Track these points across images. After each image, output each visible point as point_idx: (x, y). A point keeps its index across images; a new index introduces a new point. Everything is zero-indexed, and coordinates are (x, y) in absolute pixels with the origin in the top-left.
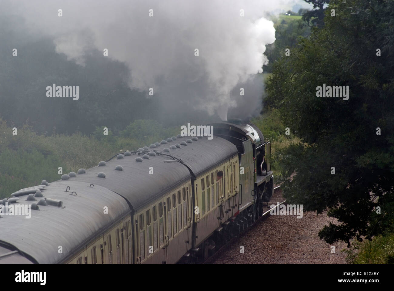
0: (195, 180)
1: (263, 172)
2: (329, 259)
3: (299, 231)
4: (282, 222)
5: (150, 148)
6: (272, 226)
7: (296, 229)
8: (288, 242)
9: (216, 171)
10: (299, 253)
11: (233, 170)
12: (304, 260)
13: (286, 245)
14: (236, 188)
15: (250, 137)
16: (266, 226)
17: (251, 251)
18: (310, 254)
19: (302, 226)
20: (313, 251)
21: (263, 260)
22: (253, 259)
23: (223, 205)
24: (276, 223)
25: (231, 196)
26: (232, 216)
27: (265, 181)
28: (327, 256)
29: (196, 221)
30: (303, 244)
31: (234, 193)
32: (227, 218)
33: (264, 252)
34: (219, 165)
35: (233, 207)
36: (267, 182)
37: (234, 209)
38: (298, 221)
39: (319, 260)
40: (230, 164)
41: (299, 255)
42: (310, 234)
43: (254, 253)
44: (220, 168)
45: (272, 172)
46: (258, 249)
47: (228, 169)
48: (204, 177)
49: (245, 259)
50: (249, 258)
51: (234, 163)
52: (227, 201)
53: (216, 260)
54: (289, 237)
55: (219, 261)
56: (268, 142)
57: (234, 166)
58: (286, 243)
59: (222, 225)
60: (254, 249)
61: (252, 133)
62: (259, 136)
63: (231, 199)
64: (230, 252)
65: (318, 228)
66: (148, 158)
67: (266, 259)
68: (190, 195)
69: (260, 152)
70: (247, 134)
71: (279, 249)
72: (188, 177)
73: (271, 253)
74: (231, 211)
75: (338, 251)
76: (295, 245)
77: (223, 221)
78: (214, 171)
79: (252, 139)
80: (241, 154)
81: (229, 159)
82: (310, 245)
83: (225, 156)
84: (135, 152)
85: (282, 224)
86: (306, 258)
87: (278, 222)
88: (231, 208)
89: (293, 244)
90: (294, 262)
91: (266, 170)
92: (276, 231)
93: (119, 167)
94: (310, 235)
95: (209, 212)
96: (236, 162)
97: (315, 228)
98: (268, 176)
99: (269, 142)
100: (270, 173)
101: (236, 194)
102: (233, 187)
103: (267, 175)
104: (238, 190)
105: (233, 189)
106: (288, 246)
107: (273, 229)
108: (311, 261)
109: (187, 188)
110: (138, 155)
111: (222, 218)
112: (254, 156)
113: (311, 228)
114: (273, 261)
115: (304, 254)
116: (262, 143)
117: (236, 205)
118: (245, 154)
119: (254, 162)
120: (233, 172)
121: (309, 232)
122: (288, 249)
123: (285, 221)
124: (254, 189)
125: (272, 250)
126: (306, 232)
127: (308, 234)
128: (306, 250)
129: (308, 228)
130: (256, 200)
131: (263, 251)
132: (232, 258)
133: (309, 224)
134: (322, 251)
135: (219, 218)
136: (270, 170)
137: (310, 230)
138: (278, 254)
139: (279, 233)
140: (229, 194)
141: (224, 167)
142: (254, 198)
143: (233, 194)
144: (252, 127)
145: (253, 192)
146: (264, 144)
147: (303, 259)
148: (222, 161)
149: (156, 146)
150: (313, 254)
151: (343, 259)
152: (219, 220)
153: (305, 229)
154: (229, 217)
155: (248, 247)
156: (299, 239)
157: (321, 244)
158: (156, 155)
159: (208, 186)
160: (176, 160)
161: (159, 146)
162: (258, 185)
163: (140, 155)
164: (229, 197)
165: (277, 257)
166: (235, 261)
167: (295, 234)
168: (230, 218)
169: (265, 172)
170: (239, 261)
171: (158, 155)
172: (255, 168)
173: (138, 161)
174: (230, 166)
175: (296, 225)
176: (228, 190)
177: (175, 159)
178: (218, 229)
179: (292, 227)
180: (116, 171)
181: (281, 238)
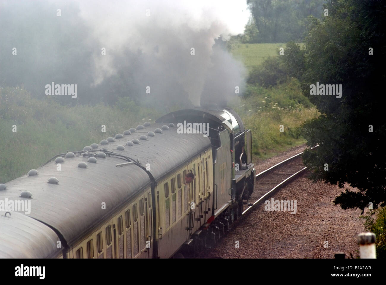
0: (156, 186)
1: (242, 165)
2: (348, 225)
3: (318, 197)
4: (301, 189)
5: (102, 144)
6: (292, 193)
7: (315, 196)
8: (307, 208)
9: (183, 172)
10: (318, 219)
11: (205, 167)
12: (323, 227)
13: (306, 212)
14: (209, 188)
15: (227, 126)
16: (286, 193)
17: (271, 217)
18: (329, 220)
19: (321, 193)
20: (332, 217)
21: (283, 227)
22: (273, 225)
23: (193, 212)
24: (296, 190)
25: (203, 199)
26: (205, 223)
27: (245, 177)
28: (346, 222)
29: (157, 238)
30: (322, 211)
31: (207, 195)
32: (199, 227)
33: (284, 219)
34: (188, 163)
35: (206, 213)
36: (247, 177)
37: (207, 214)
38: (317, 189)
39: (338, 226)
40: (201, 161)
41: (318, 221)
42: (329, 200)
43: (274, 219)
44: (189, 168)
45: (253, 165)
46: (278, 216)
47: (199, 167)
48: (169, 180)
49: (266, 226)
50: (269, 224)
51: (206, 159)
52: (198, 206)
53: (237, 227)
54: (308, 203)
55: (240, 228)
56: (248, 130)
57: (207, 162)
58: (305, 210)
59: (192, 236)
60: (274, 216)
61: (229, 121)
62: (238, 122)
63: (203, 203)
64: (251, 219)
65: (337, 195)
66: (95, 162)
67: (286, 225)
68: (150, 207)
69: (239, 142)
70: (223, 122)
71: (299, 215)
72: (147, 184)
73: (290, 220)
74: (203, 217)
75: (357, 217)
76: (314, 212)
77: (193, 231)
78: (181, 172)
79: (229, 128)
80: (217, 148)
81: (200, 155)
82: (329, 211)
83: (196, 151)
84: (80, 153)
85: (301, 191)
86: (325, 224)
87: (297, 189)
88: (203, 214)
89: (312, 210)
90: (314, 228)
91: (246, 163)
92: (295, 198)
93: (53, 179)
94: (329, 202)
95: (174, 224)
96: (209, 157)
97: (334, 195)
98: (248, 170)
99: (250, 130)
100: (251, 166)
101: (210, 195)
102: (206, 188)
103: (247, 168)
104: (211, 190)
105: (206, 190)
106: (307, 213)
107: (292, 196)
108: (330, 227)
109: (146, 199)
110: (82, 156)
111: (192, 228)
112: (231, 149)
113: (330, 195)
114: (293, 227)
115: (323, 220)
116: (241, 131)
117: (209, 209)
118: (221, 148)
119: (232, 156)
120: (205, 170)
121: (328, 199)
122: (307, 215)
123: (304, 189)
124: (232, 188)
125: (291, 217)
126: (325, 199)
127: (327, 201)
128: (325, 216)
129: (326, 195)
130: (234, 200)
131: (283, 217)
132: (253, 225)
133: (328, 192)
134: (341, 218)
135: (188, 229)
136: (251, 162)
137: (329, 197)
138: (298, 221)
139: (299, 200)
140: (201, 197)
141: (194, 165)
142: (232, 197)
143: (205, 196)
144: (230, 112)
145: (230, 191)
146: (244, 132)
147: (323, 225)
148: (191, 158)
149: (109, 142)
150: (332, 221)
151: (361, 225)
152: (188, 231)
153: (324, 196)
154: (201, 225)
155: (268, 214)
156: (318, 205)
157: (340, 210)
158: (107, 156)
159: (173, 192)
160: (132, 162)
161: (113, 141)
162: (236, 182)
163: (86, 157)
164: (201, 200)
165: (297, 223)
166: (256, 228)
167: (314, 201)
168: (203, 225)
169: (245, 165)
170: (260, 227)
171: (109, 156)
172: (233, 162)
173: (82, 167)
174: (202, 163)
175: (315, 192)
176: (199, 192)
177: (130, 161)
178: (187, 241)
179: (311, 194)
180: (50, 184)
181: (301, 205)
